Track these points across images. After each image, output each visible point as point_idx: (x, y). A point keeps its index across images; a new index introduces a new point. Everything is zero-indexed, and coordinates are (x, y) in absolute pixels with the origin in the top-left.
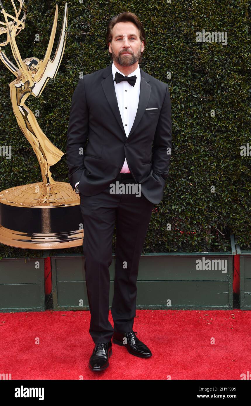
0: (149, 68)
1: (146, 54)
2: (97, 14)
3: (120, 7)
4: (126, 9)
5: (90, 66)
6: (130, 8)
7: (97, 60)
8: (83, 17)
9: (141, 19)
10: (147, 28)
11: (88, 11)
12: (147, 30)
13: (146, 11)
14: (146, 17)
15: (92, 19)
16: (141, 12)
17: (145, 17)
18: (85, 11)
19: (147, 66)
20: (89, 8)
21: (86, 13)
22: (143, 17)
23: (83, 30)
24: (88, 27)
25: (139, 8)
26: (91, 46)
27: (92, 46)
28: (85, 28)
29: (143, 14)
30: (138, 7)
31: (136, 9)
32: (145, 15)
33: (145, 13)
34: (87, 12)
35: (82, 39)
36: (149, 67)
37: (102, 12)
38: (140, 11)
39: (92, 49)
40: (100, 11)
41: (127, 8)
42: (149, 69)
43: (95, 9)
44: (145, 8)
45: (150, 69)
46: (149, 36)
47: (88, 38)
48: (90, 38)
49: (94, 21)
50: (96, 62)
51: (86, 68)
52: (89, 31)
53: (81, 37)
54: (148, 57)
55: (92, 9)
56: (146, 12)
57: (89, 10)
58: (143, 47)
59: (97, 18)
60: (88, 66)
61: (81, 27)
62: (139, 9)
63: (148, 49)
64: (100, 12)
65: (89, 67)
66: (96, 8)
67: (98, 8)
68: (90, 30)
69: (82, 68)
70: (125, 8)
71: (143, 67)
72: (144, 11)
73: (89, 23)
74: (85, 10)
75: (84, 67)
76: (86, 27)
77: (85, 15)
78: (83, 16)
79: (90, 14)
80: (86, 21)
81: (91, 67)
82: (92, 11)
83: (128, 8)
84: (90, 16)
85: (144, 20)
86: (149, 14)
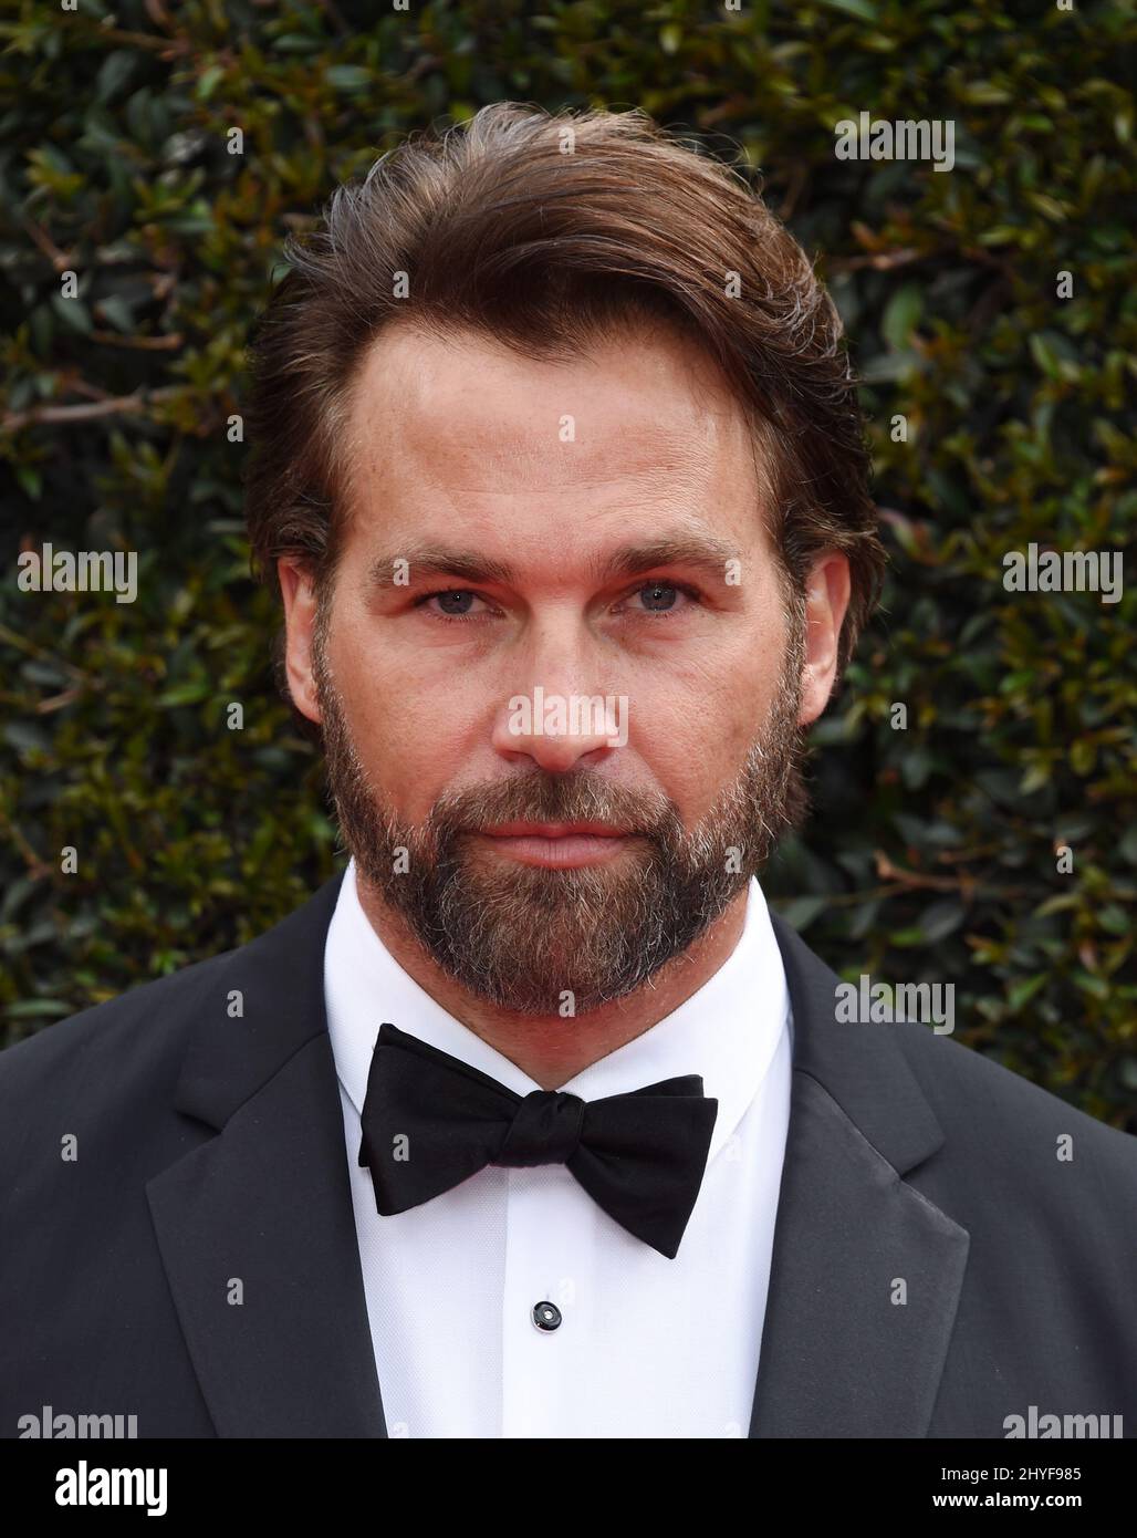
0: (1102, 938)
1: (1066, 728)
2: (289, 129)
3: (659, 25)
4: (742, 53)
5: (170, 895)
6: (818, 35)
7: (291, 804)
8: (77, 167)
9: (983, 197)
10: (1077, 342)
11: (153, 75)
12: (1070, 371)
13: (1067, 76)
14: (1064, 171)
15: (208, 191)
16: (988, 93)
17: (1046, 175)
18: (112, 73)
19: (1066, 915)
20: (160, 31)
21: (118, 102)
22: (1013, 174)
23: (66, 350)
24: (149, 313)
25: (960, 33)
26: (183, 603)
27: (204, 596)
28: (101, 323)
29: (1014, 126)
30: (941, 26)
31: (910, 48)
32: (1035, 140)
33: (1046, 111)
34: (135, 83)
35: (47, 485)
36: (1112, 919)
37: (375, 89)
38: (970, 78)
39: (202, 650)
40: (346, 77)
41: (761, 41)
42: (1101, 957)
43: (265, 45)
44: (1048, 41)
45: (1117, 957)
46: (1100, 457)
47: (149, 472)
48: (179, 483)
49: (241, 226)
50: (263, 834)
51: (106, 930)
52: (161, 378)
53: (35, 465)
54: (1099, 773)
55: (219, 41)
56: (1056, 100)
57: (168, 67)
58: (832, 638)
59: (287, 188)
60: (139, 897)
61: (42, 317)
62: (957, 56)
63: (1094, 650)
64: (343, 99)
65: (160, 921)
66: (272, 27)
67: (301, 29)
68: (175, 354)
69: (42, 932)
70: (729, 39)
71: (1010, 928)
72: (1026, 89)
73: (160, 256)
74: (99, 56)
75: (71, 906)
76: (112, 308)
77: (97, 136)
78: (66, 143)
79: (179, 123)
80: (122, 223)
81: (177, 922)
82: (210, 79)
83: (778, 35)
84: (180, 148)
85: (1027, 215)
86: (1104, 128)
